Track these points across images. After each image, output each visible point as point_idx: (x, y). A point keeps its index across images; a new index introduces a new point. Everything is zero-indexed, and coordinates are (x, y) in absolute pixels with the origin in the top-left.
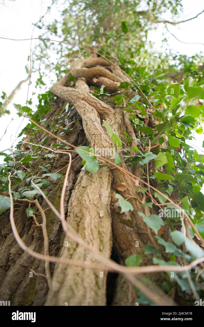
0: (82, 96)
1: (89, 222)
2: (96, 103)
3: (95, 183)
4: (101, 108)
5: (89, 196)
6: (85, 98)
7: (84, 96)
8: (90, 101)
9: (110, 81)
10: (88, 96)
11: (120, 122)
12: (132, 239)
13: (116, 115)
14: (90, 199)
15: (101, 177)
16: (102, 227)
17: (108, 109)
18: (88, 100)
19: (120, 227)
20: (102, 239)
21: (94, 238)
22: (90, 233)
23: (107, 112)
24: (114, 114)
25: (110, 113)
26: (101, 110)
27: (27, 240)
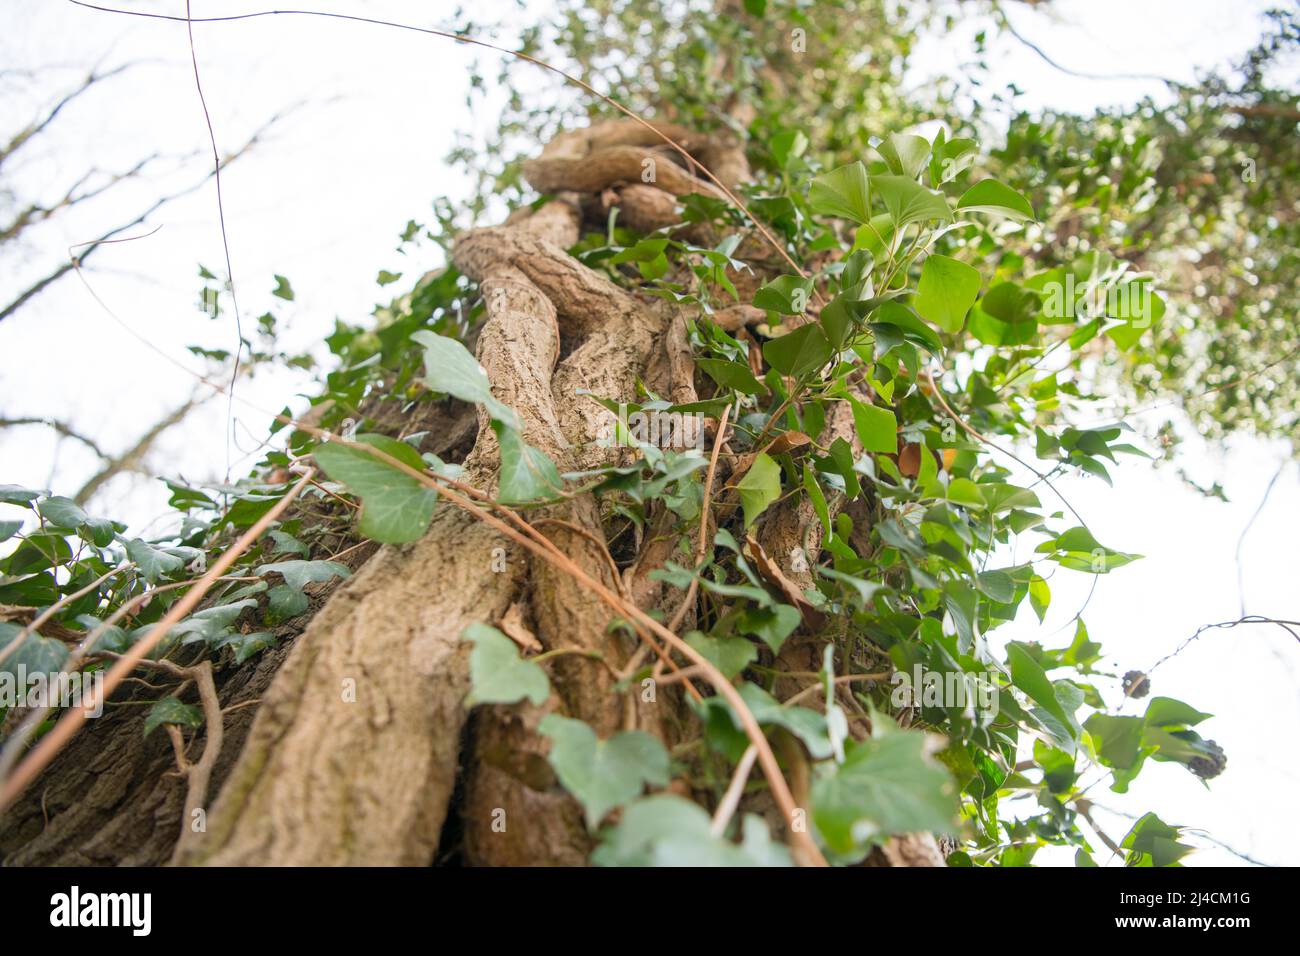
0: (510, 251)
1: (309, 745)
2: (559, 275)
3: (407, 578)
4: (580, 297)
5: (357, 630)
6: (521, 258)
7: (517, 251)
8: (537, 270)
9: (667, 200)
10: (535, 249)
11: (646, 347)
12: (542, 847)
13: (632, 321)
14: (352, 646)
15: (452, 559)
16: (372, 769)
17: (609, 296)
18: (531, 265)
19: (498, 787)
20: (357, 825)
21: (308, 817)
22: (300, 792)
23: (603, 309)
24: (628, 314)
25: (611, 311)
26: (577, 303)
27: (121, 833)
